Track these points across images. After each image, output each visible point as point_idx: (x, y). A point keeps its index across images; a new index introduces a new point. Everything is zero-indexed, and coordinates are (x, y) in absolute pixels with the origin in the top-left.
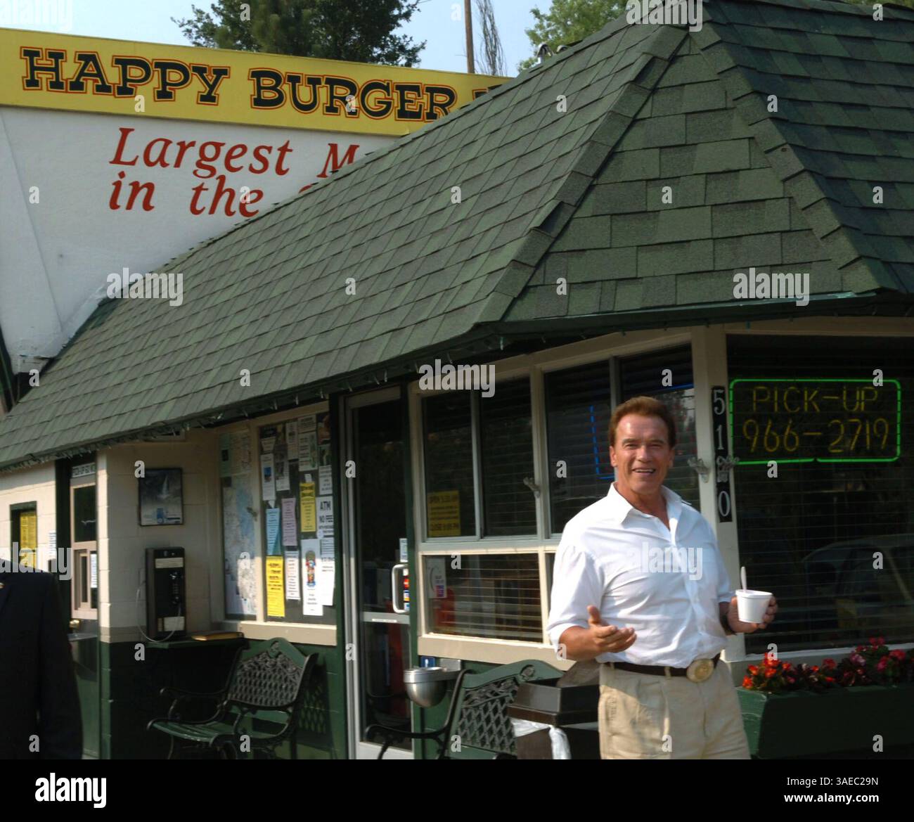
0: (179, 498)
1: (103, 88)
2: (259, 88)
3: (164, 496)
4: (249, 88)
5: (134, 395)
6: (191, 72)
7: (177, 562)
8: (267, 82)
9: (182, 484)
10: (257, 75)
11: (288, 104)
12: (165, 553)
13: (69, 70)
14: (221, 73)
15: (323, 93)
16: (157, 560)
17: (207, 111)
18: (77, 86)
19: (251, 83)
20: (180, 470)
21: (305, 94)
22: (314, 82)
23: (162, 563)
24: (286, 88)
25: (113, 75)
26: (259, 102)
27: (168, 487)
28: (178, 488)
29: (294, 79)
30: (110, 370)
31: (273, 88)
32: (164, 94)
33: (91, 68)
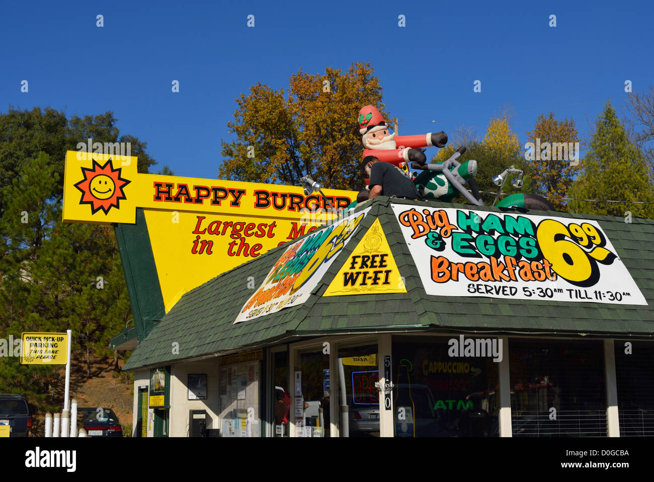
0: (205, 387)
1: (189, 200)
2: (259, 199)
3: (199, 386)
4: (254, 199)
5: (184, 343)
6: (228, 192)
7: (203, 416)
8: (262, 196)
9: (207, 382)
10: (257, 193)
11: (271, 207)
12: (198, 412)
13: (174, 192)
14: (242, 192)
15: (288, 201)
16: (194, 415)
17: (235, 210)
18: (177, 199)
19: (255, 197)
20: (206, 375)
21: (279, 201)
22: (284, 196)
23: (196, 416)
24: (271, 199)
25: (193, 194)
26: (258, 205)
27: (201, 383)
28: (205, 383)
29: (275, 195)
30: (179, 329)
31: (265, 199)
32: (216, 202)
33: (184, 191)
